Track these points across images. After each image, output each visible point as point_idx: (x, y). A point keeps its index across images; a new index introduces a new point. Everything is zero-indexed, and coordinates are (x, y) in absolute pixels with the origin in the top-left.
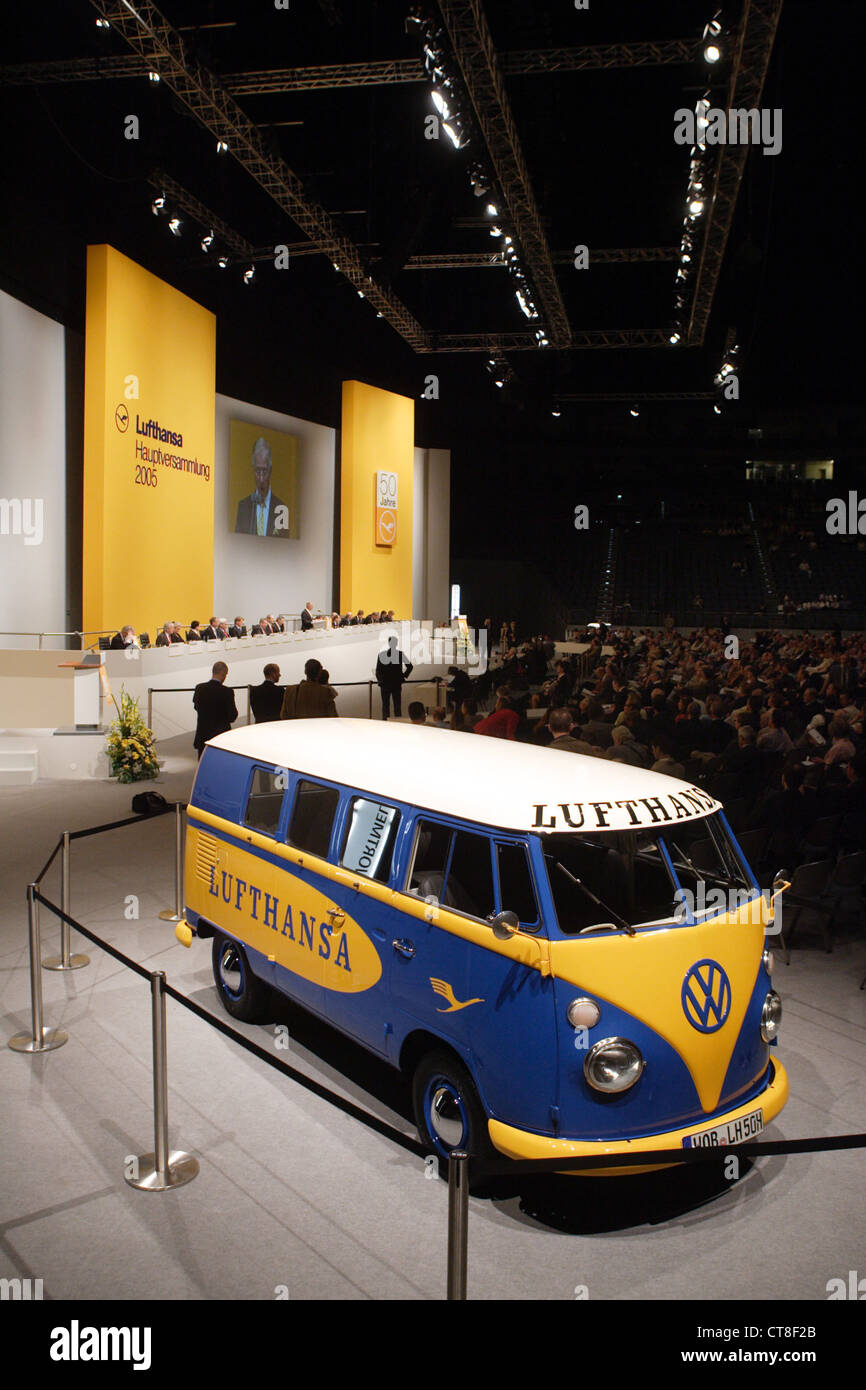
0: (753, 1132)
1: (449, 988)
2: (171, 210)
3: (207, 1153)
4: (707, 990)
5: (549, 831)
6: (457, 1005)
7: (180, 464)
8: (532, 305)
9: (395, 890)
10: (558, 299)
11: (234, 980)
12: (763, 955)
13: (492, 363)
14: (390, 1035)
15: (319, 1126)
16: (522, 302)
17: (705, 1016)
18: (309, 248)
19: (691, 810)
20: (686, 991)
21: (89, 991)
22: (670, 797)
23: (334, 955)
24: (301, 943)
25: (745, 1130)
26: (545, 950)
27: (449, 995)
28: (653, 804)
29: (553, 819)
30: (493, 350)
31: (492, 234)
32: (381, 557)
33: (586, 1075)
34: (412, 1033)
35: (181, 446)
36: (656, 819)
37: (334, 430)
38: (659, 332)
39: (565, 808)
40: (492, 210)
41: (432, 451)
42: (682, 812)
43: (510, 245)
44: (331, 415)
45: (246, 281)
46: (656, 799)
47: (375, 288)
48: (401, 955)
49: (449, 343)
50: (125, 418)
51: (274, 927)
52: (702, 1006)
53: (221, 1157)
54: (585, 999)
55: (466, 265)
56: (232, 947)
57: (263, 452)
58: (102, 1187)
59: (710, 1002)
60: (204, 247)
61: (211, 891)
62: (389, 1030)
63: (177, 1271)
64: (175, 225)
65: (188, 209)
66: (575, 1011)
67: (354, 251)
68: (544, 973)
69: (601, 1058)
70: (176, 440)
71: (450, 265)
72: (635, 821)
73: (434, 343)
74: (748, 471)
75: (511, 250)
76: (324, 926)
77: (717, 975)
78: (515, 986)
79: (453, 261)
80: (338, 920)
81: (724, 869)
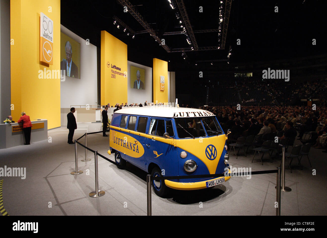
0: (222, 182)
1: (157, 152)
2: (118, 23)
3: (107, 191)
4: (211, 151)
5: (176, 117)
6: (158, 156)
7: (120, 74)
8: (190, 42)
9: (147, 134)
10: (195, 40)
11: (118, 161)
12: (225, 146)
13: (183, 54)
14: (146, 165)
15: (132, 186)
16: (188, 41)
17: (211, 157)
18: (146, 31)
19: (208, 114)
20: (206, 151)
21: (90, 165)
22: (204, 112)
23: (136, 151)
24: (130, 149)
25: (220, 182)
26: (175, 142)
27: (157, 154)
28: (199, 113)
29: (177, 115)
30: (183, 51)
31: (181, 27)
32: (161, 93)
33: (185, 169)
34: (150, 163)
35: (120, 70)
36: (200, 116)
37: (151, 68)
38: (216, 47)
39: (180, 113)
40: (181, 22)
41: (171, 72)
42: (206, 115)
43: (184, 29)
44: (151, 65)
45: (133, 38)
46: (200, 112)
47: (159, 39)
48: (148, 147)
49: (174, 50)
50: (109, 64)
51: (125, 147)
52: (210, 154)
53: (110, 192)
54: (184, 152)
55: (176, 34)
56: (118, 154)
57: (138, 73)
58: (84, 197)
59: (212, 153)
60: (124, 31)
61: (114, 142)
62: (146, 164)
63: (96, 211)
64: (118, 27)
65: (121, 24)
66: (182, 154)
67: (154, 31)
68: (175, 146)
69: (187, 165)
70: (120, 69)
71: (173, 34)
72: (195, 116)
73: (171, 50)
74: (235, 75)
75: (185, 30)
76: (134, 144)
77: (213, 148)
78: (169, 150)
79: (174, 33)
80: (137, 142)
81: (217, 130)
